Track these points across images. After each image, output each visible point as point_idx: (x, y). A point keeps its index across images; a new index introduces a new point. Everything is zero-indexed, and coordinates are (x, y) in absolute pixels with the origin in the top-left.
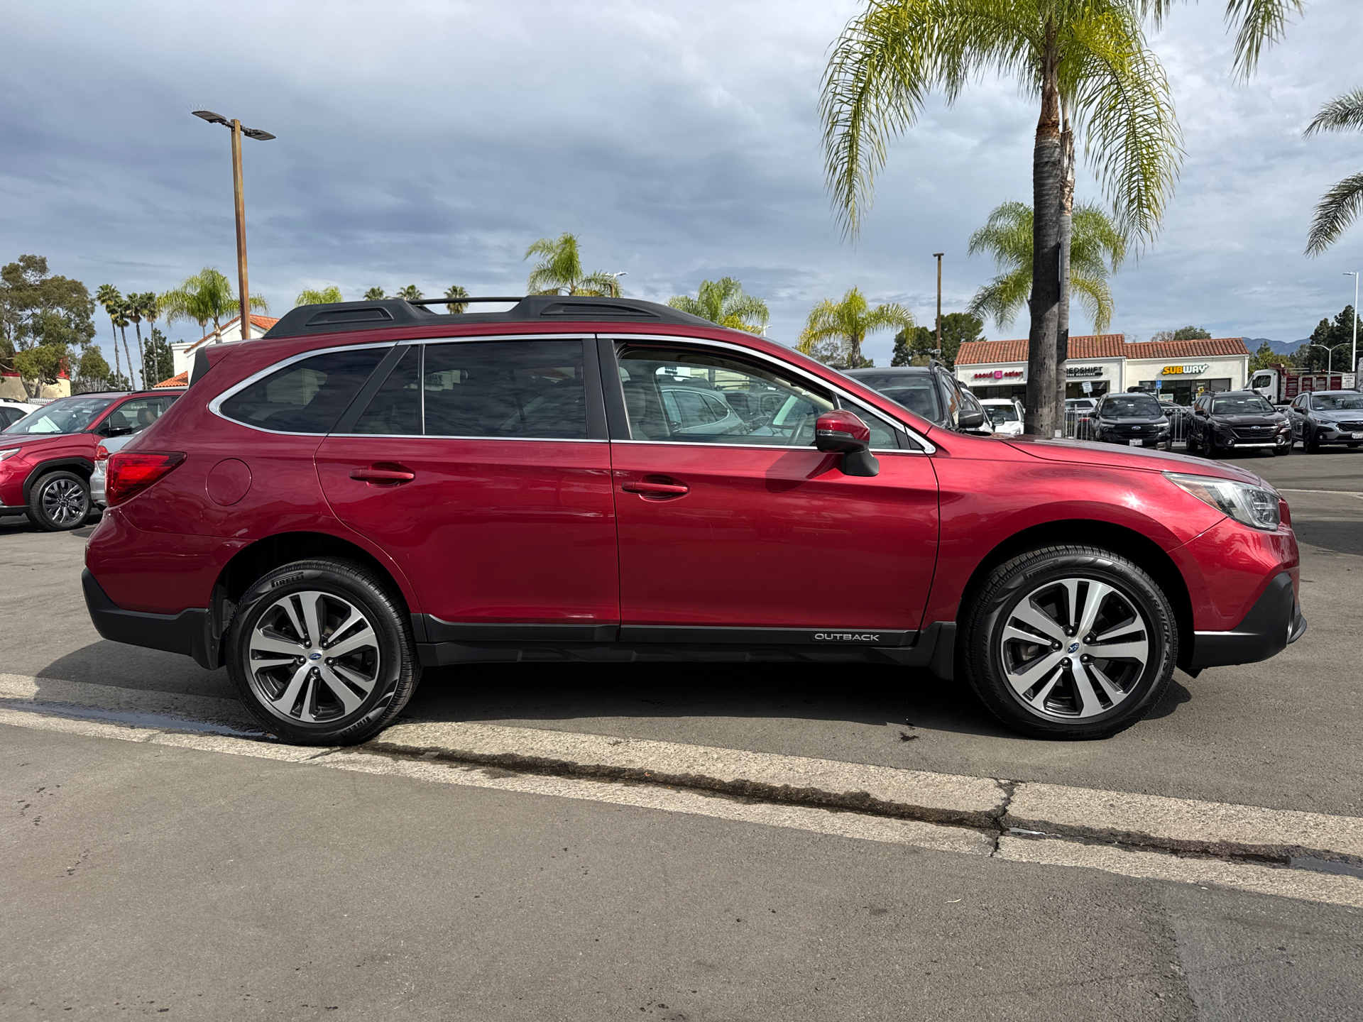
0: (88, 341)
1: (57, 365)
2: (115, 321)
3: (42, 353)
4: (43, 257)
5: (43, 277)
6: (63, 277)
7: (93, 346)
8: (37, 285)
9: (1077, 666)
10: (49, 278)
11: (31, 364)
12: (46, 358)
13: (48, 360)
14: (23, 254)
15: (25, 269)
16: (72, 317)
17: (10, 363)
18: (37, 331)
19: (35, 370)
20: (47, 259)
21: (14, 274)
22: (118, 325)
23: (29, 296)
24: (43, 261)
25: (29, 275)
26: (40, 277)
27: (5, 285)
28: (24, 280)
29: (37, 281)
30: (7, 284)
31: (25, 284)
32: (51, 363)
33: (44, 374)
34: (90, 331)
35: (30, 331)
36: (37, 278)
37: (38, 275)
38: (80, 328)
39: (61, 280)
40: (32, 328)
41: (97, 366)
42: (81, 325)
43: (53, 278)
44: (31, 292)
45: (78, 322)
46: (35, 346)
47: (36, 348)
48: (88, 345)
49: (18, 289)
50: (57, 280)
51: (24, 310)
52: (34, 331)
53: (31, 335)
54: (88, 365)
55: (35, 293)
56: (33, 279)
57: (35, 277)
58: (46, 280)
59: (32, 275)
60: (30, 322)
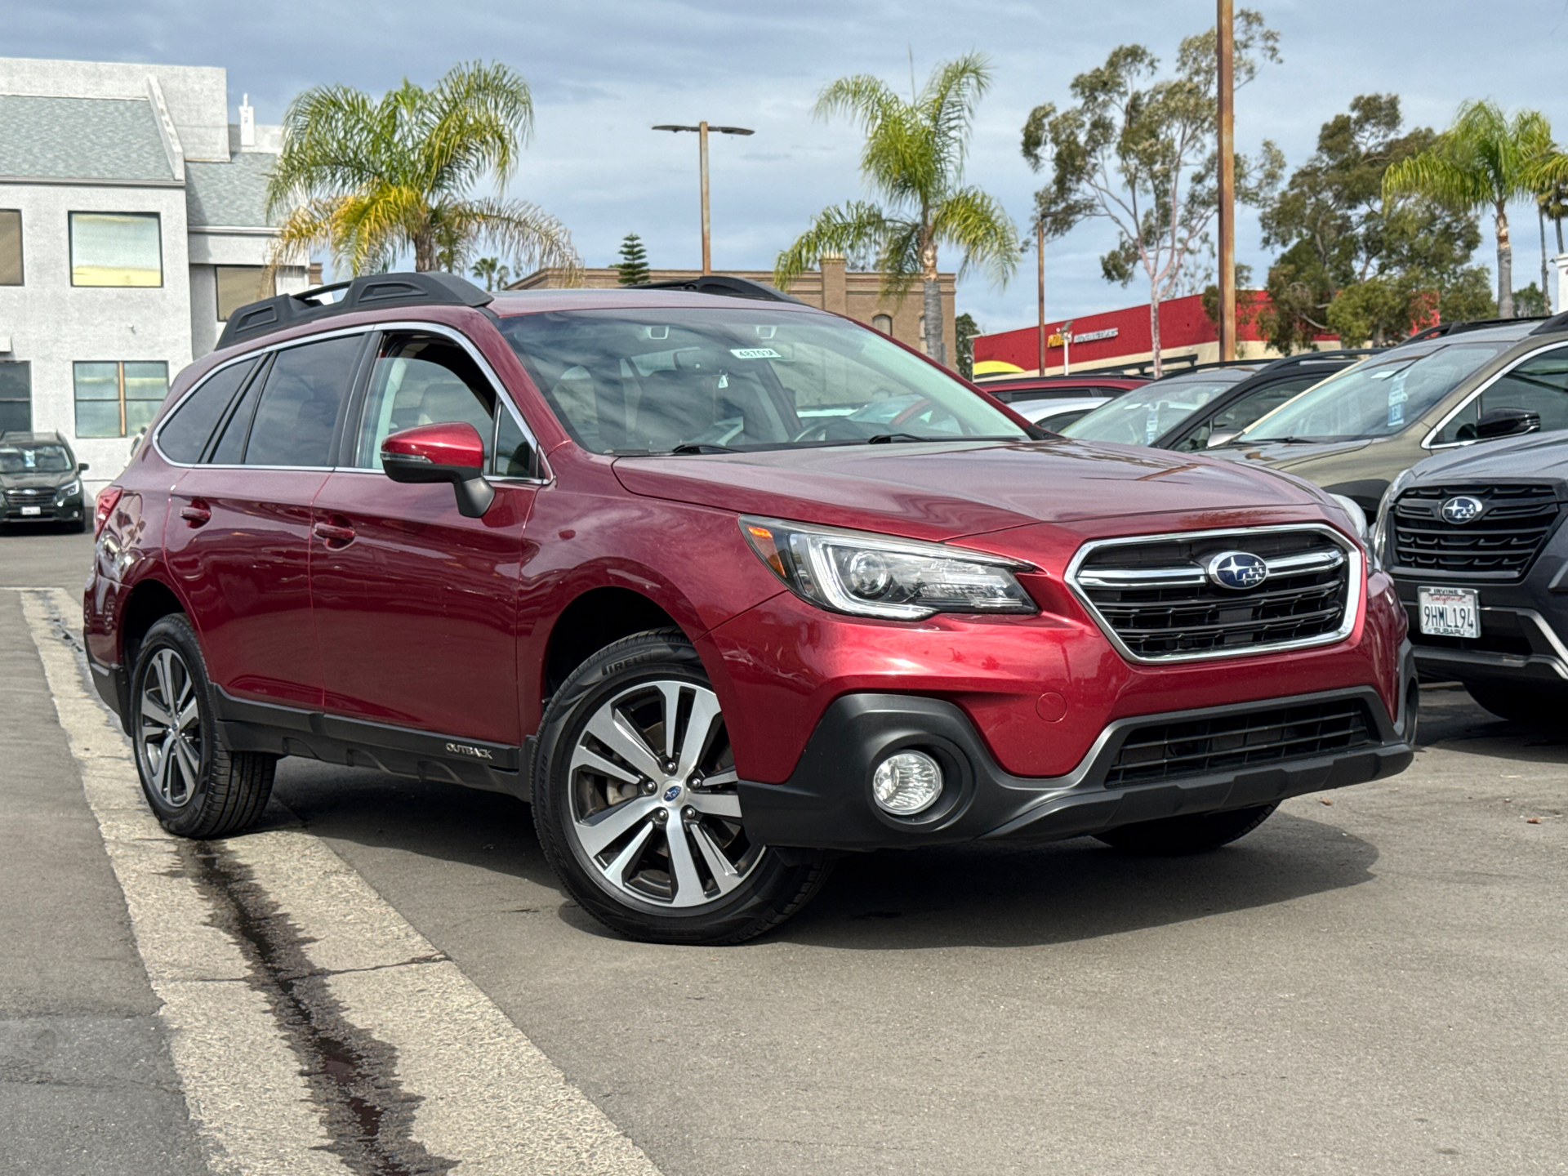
0: (1466, 258)
1: (1403, 312)
2: (1545, 209)
3: (1374, 290)
4: (1394, 94)
5: (1392, 136)
6: (1430, 130)
7: (1475, 268)
8: (1380, 154)
9: (674, 823)
10: (1401, 136)
11: (1355, 315)
12: (1381, 300)
13: (1385, 304)
14: (1358, 94)
15: (1360, 123)
16: (1437, 212)
17: (1321, 317)
18: (1373, 245)
19: (1361, 326)
20: (1400, 98)
21: (1339, 138)
22: (1551, 217)
23: (1360, 178)
24: (1393, 103)
25: (1367, 134)
26: (1385, 136)
27: (1323, 161)
28: (1356, 147)
29: (1380, 144)
30: (1325, 157)
31: (1358, 154)
32: (1392, 308)
33: (1381, 331)
34: (1470, 237)
35: (1361, 248)
36: (1380, 139)
37: (1382, 133)
38: (1453, 231)
39: (1425, 137)
40: (1365, 241)
41: (1479, 310)
42: (1454, 224)
43: (1411, 135)
44: (1365, 169)
45: (1448, 220)
46: (1367, 277)
47: (1369, 280)
48: (1465, 266)
49: (1344, 166)
50: (1417, 138)
51: (1355, 207)
52: (1367, 246)
53: (1363, 255)
54: (1463, 308)
55: (1371, 170)
56: (1372, 142)
57: (1377, 137)
58: (1398, 141)
59: (1372, 134)
60: (1361, 230)
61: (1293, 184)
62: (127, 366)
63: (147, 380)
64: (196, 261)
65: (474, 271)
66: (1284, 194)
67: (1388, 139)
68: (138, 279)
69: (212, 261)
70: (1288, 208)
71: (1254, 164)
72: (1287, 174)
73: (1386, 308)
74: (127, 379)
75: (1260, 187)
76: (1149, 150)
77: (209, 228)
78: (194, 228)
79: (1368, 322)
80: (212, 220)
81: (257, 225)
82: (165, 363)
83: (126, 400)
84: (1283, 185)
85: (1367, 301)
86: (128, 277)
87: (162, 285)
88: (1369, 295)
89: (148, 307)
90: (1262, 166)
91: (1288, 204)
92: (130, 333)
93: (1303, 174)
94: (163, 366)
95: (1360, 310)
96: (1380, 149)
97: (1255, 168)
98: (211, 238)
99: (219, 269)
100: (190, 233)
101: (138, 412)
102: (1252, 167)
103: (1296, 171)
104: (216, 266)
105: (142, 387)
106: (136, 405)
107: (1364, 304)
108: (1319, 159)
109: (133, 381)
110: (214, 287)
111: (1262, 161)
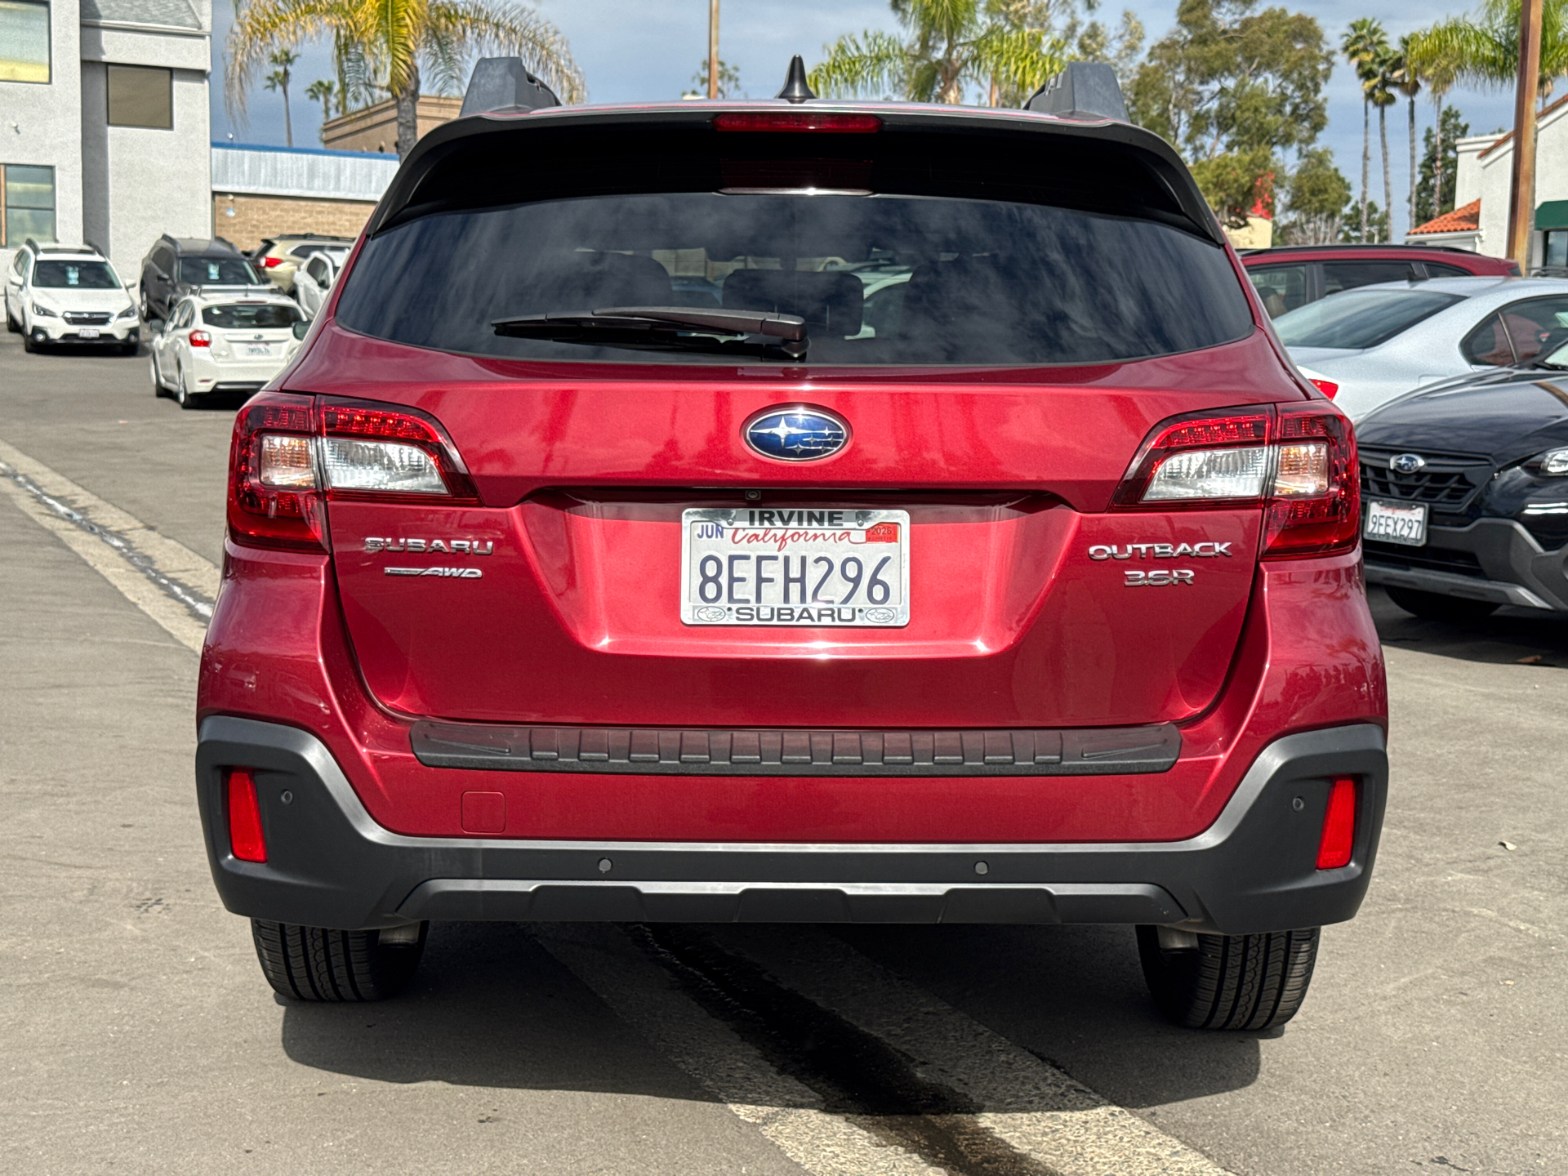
0: (1312, 139)
1: (1250, 189)
2: (1370, 95)
3: (1226, 166)
5: (1248, 14)
6: (1284, 11)
7: (1320, 150)
8: (1235, 31)
10: (1257, 15)
12: (1231, 177)
13: (1236, 180)
16: (1289, 92)
18: (1224, 121)
21: (1198, 13)
22: (1376, 104)
23: (1219, 54)
25: (1224, 10)
26: (1242, 13)
27: (1181, 35)
28: (1214, 23)
29: (1236, 21)
30: (1185, 32)
31: (1215, 29)
32: (1241, 186)
33: (1226, 208)
34: (1317, 119)
35: (1212, 124)
36: (1237, 17)
37: (1238, 11)
38: (1301, 112)
39: (1279, 17)
40: (1217, 117)
41: (1320, 191)
42: (1303, 106)
43: (1265, 13)
44: (1223, 45)
45: (1298, 100)
46: (1217, 153)
47: (1219, 157)
48: (1311, 147)
49: (1202, 41)
50: (1271, 18)
51: (1207, 83)
52: (1219, 123)
53: (1214, 131)
54: (1306, 189)
55: (1229, 47)
56: (1229, 18)
57: (1234, 14)
58: (1252, 18)
59: (1229, 10)
60: (1214, 105)
61: (1151, 55)
62: (9, 169)
63: (31, 186)
64: (87, 58)
65: (310, 93)
66: (1142, 66)
67: (1244, 17)
68: (25, 72)
69: (105, 58)
70: (1148, 79)
71: (1112, 34)
72: (1146, 45)
73: (1236, 185)
74: (9, 184)
75: (1120, 57)
76: (1021, 12)
77: (103, 22)
78: (88, 21)
79: (1218, 198)
80: (103, 13)
81: (153, 21)
82: (51, 168)
83: (7, 207)
84: (1142, 57)
85: (1218, 177)
86: (13, 70)
87: (50, 82)
88: (1219, 171)
89: (34, 106)
90: (1121, 37)
91: (1148, 75)
92: (13, 132)
93: (1162, 46)
94: (48, 171)
95: (1210, 186)
96: (1236, 26)
97: (1114, 38)
98: (104, 33)
99: (110, 68)
100: (82, 26)
101: (21, 220)
102: (1111, 36)
103: (1156, 44)
104: (108, 64)
105: (26, 193)
106: (18, 213)
107: (1215, 180)
108: (1179, 32)
109: (16, 186)
110: (104, 87)
111: (1121, 31)
